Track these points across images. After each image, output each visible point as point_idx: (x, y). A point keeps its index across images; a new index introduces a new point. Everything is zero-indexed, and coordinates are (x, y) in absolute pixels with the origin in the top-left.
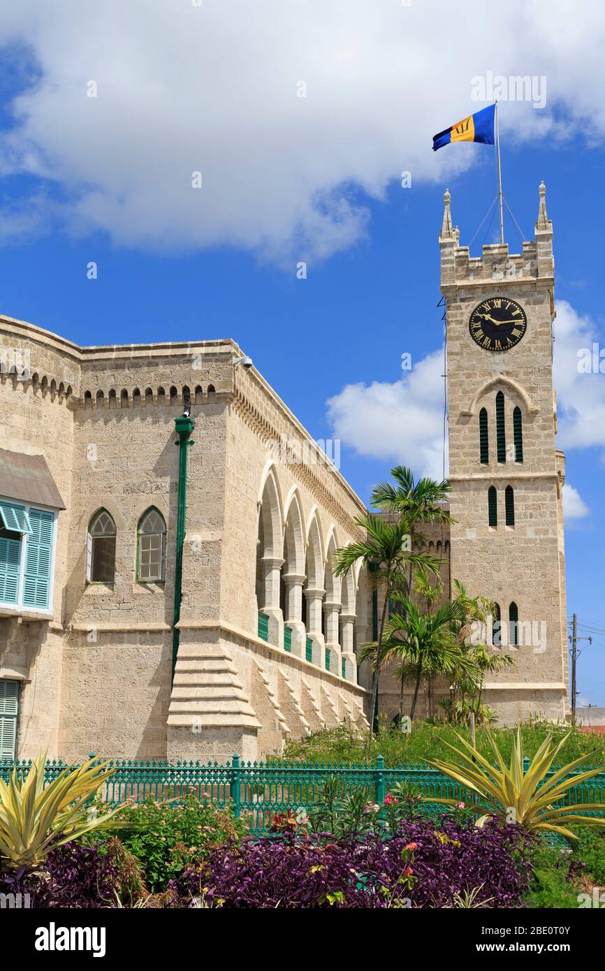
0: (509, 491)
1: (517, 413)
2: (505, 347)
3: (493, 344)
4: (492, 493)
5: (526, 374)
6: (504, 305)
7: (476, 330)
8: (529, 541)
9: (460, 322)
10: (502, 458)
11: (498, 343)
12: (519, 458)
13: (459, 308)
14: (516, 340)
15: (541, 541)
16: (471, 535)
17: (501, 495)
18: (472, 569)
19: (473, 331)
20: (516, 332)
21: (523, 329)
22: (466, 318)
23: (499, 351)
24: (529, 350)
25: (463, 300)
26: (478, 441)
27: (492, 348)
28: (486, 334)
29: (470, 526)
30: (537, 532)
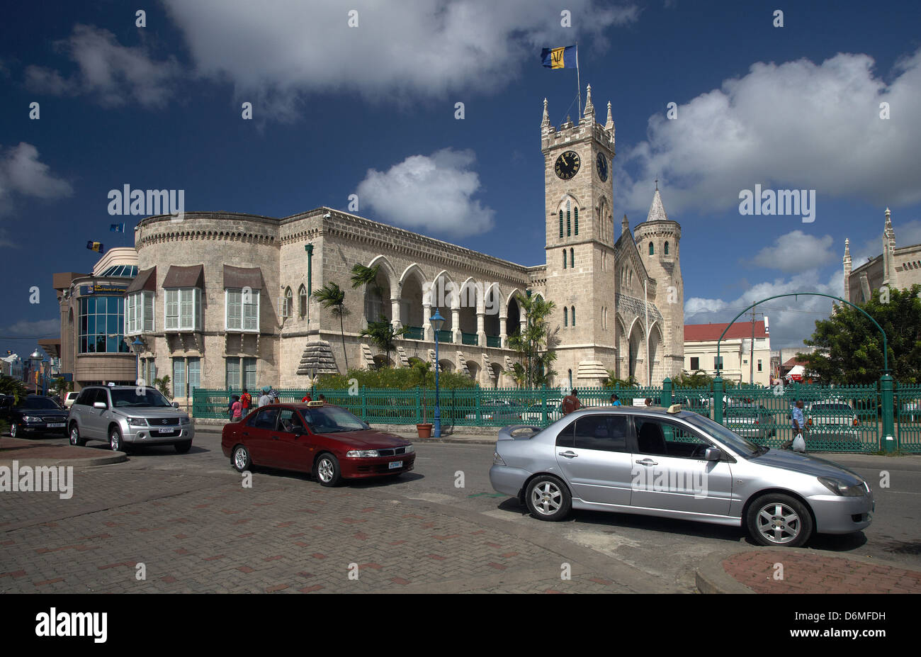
0: (572, 250)
1: (576, 209)
2: (571, 176)
3: (565, 176)
4: (565, 251)
5: (580, 189)
6: (570, 155)
7: (558, 170)
8: (580, 275)
9: (551, 167)
10: (569, 235)
11: (567, 175)
12: (576, 233)
13: (550, 160)
14: (575, 172)
15: (586, 274)
16: (555, 274)
17: (568, 252)
18: (556, 291)
19: (556, 170)
20: (575, 168)
21: (578, 166)
22: (553, 164)
23: (568, 179)
24: (581, 177)
25: (552, 156)
26: (559, 227)
27: (564, 178)
28: (562, 171)
29: (555, 270)
30: (584, 270)
